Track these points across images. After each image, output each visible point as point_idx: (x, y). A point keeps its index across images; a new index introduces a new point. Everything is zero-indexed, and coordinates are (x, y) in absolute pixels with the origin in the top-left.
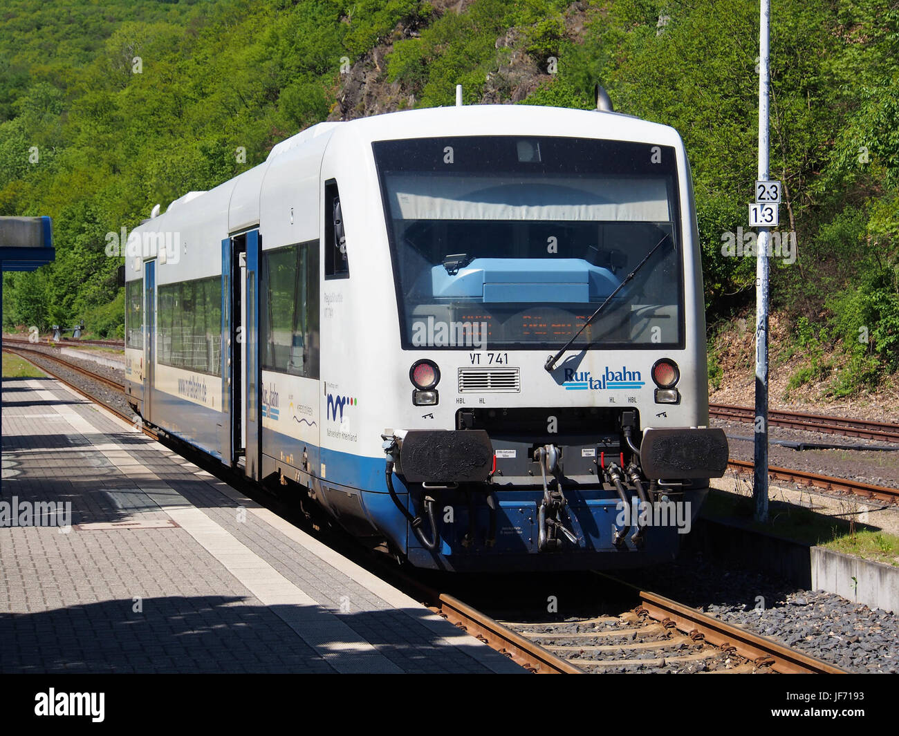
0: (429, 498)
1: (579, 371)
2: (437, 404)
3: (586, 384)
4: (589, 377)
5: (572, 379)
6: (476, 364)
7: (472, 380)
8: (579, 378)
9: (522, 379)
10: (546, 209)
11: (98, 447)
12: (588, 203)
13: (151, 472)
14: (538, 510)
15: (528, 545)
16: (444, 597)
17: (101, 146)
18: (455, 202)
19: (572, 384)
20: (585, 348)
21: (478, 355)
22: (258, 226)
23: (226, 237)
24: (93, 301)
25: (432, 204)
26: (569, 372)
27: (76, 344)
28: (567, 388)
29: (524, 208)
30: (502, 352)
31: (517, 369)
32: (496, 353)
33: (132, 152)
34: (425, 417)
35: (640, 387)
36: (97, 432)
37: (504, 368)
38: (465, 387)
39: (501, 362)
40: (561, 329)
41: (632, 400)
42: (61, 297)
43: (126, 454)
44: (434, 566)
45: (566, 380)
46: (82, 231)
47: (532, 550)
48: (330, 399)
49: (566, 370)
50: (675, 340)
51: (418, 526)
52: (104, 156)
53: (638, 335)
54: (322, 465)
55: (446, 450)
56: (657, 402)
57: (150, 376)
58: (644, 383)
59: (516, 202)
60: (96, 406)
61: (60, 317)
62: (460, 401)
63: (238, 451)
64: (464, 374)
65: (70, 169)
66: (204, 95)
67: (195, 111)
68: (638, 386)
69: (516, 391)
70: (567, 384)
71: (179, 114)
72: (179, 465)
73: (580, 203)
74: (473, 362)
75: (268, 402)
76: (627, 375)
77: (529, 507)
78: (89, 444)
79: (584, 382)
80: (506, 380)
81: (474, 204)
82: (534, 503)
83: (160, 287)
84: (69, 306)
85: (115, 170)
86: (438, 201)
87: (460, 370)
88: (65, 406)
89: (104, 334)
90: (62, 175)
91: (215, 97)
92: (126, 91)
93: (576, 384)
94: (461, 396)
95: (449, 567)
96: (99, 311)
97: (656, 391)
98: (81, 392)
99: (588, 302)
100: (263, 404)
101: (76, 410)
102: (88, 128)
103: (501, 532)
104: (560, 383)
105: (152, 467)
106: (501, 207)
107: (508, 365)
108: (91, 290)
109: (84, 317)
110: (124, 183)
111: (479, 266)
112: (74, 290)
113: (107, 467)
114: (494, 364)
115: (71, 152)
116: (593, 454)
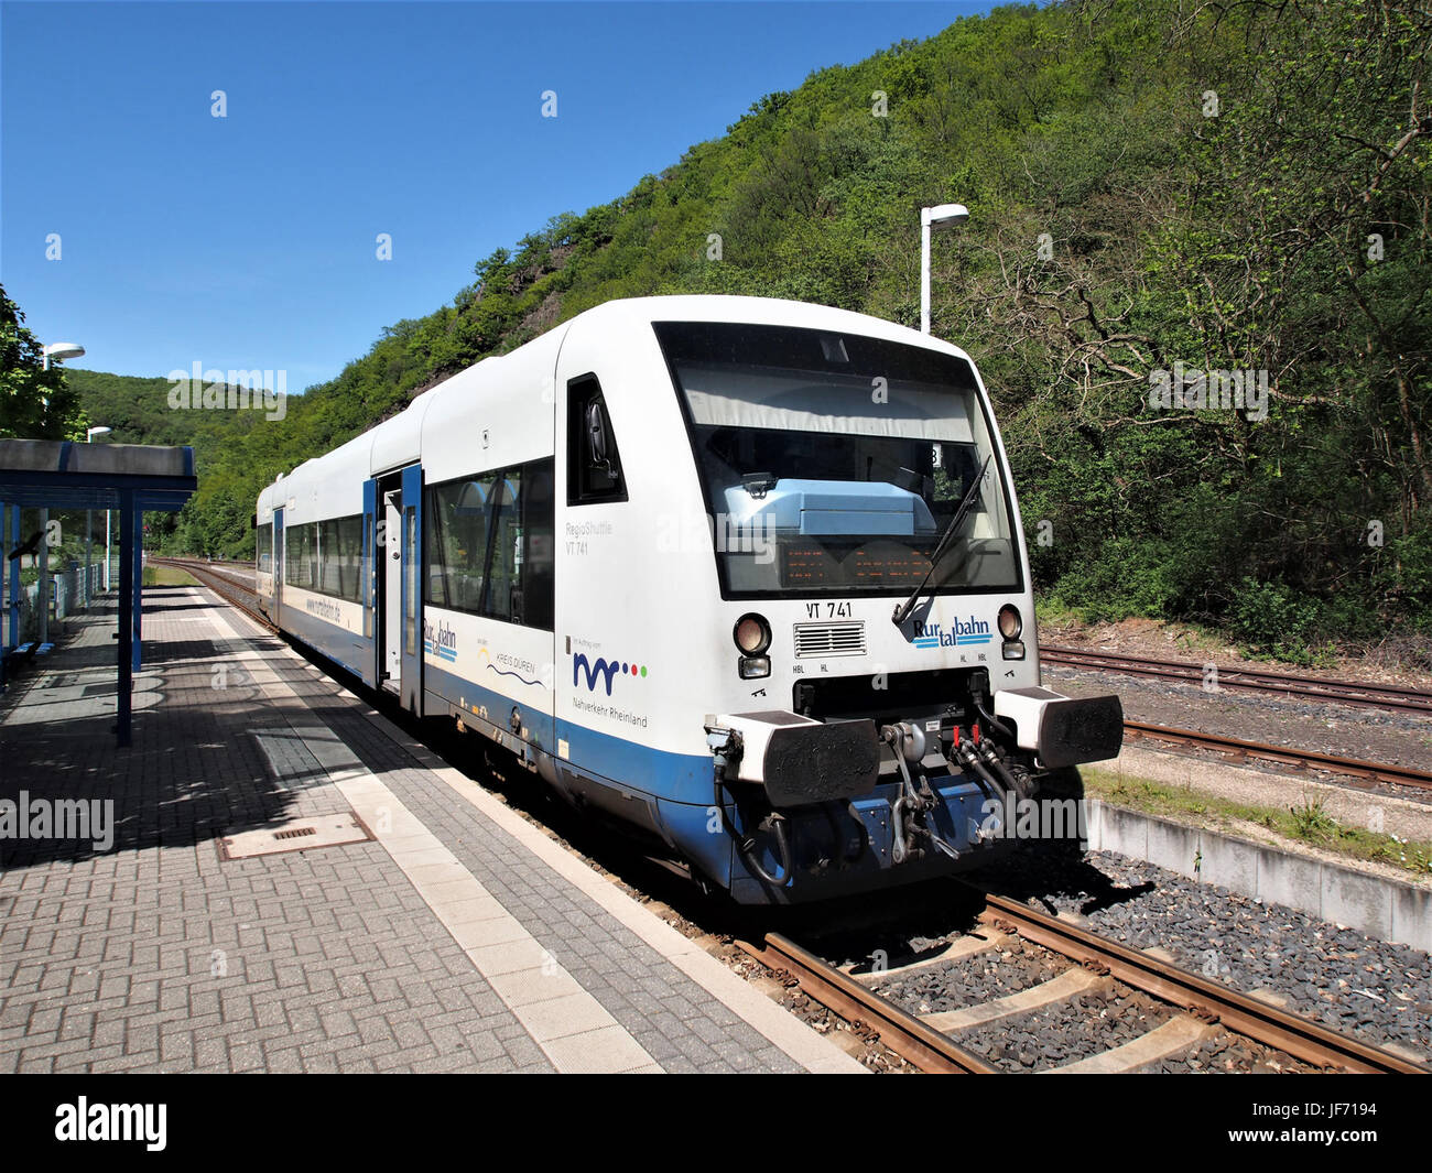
0: (778, 816)
1: (928, 623)
2: (769, 675)
3: (937, 640)
4: (939, 629)
5: (922, 635)
6: (814, 619)
7: (811, 640)
8: (929, 632)
9: (869, 637)
10: (852, 420)
11: (240, 656)
12: (894, 417)
13: (294, 694)
14: (891, 811)
15: (880, 856)
16: (770, 937)
17: (234, 463)
18: (754, 406)
19: (923, 641)
20: (933, 593)
21: (817, 605)
22: (419, 460)
23: (369, 479)
24: (229, 541)
25: (728, 407)
26: (918, 625)
27: (220, 563)
28: (918, 647)
29: (830, 418)
30: (845, 601)
31: (861, 623)
32: (837, 602)
33: (251, 466)
34: (755, 694)
35: (988, 641)
36: (237, 636)
37: (847, 623)
38: (802, 649)
39: (843, 614)
40: (897, 569)
41: (982, 657)
42: (211, 539)
43: (265, 666)
44: (764, 900)
45: (916, 636)
46: (223, 504)
47: (885, 864)
48: (580, 660)
49: (915, 622)
50: (1013, 581)
51: (750, 850)
52: (236, 467)
53: (975, 576)
54: (561, 742)
55: (826, 754)
56: (1005, 659)
57: (279, 593)
58: (991, 636)
59: (820, 411)
60: (234, 609)
61: (210, 549)
62: (798, 669)
63: (383, 674)
64: (801, 632)
65: (217, 473)
66: (290, 438)
67: (285, 446)
68: (985, 639)
69: (861, 652)
70: (919, 641)
71: (276, 447)
72: (318, 681)
73: (887, 417)
74: (811, 615)
75: (436, 639)
76: (976, 626)
77: (881, 808)
78: (230, 652)
79: (935, 637)
80: (849, 638)
81: (775, 410)
82: (884, 801)
83: (287, 528)
84: (216, 543)
85: (242, 475)
86: (735, 403)
87: (796, 626)
88: (211, 609)
89: (235, 557)
90: (213, 477)
91: (296, 439)
92: (247, 436)
93: (927, 641)
94: (799, 662)
95: (782, 899)
96: (233, 545)
97: (1003, 645)
98: (223, 596)
99: (912, 534)
100: (426, 640)
101: (219, 613)
102: (226, 453)
103: (851, 846)
104: (910, 640)
105: (294, 685)
106: (805, 415)
107: (851, 619)
108: (228, 535)
109: (223, 549)
110: (246, 481)
111: (787, 488)
112: (219, 535)
113: (250, 685)
114: (836, 618)
115: (218, 466)
116: (938, 727)
